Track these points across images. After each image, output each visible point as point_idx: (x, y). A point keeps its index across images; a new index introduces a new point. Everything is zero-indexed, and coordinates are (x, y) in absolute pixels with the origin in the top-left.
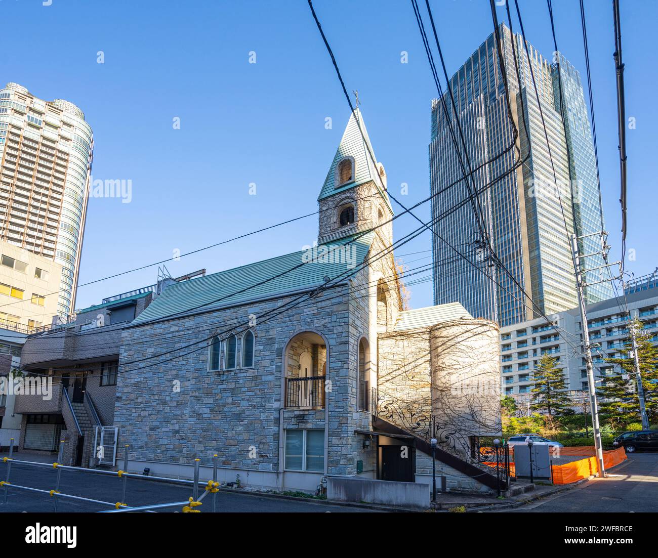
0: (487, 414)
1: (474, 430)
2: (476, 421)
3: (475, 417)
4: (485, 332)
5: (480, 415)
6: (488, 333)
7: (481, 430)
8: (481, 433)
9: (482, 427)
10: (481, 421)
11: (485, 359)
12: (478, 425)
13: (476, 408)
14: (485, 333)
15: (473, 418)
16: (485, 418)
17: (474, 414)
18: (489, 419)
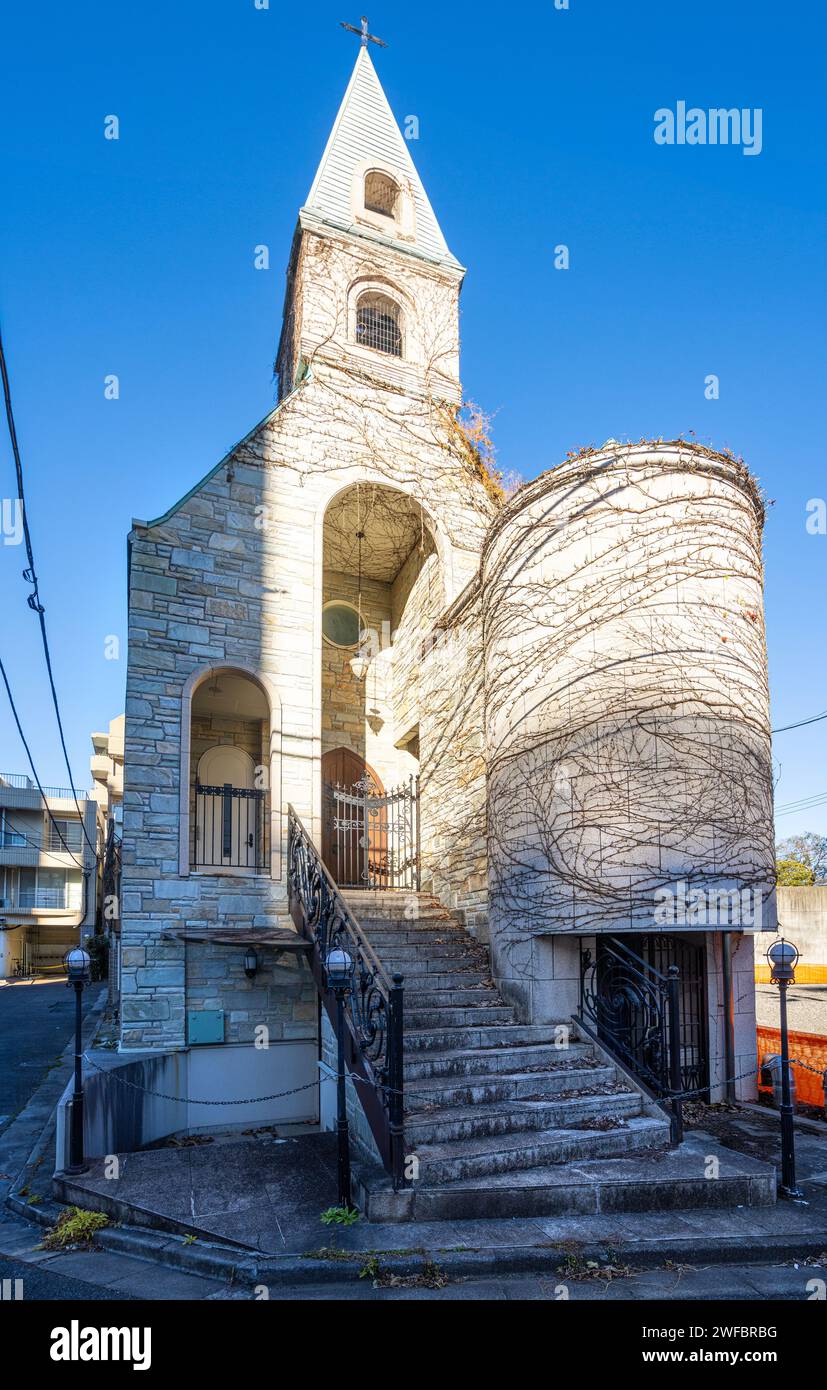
0: (606, 839)
1: (552, 913)
2: (561, 875)
3: (557, 856)
4: (602, 498)
5: (575, 850)
6: (616, 500)
7: (581, 910)
8: (579, 922)
9: (583, 894)
10: (581, 870)
11: (597, 613)
12: (567, 890)
13: (559, 821)
14: (602, 505)
15: (551, 861)
16: (597, 857)
17: (554, 848)
18: (617, 858)
